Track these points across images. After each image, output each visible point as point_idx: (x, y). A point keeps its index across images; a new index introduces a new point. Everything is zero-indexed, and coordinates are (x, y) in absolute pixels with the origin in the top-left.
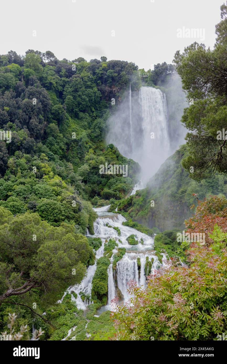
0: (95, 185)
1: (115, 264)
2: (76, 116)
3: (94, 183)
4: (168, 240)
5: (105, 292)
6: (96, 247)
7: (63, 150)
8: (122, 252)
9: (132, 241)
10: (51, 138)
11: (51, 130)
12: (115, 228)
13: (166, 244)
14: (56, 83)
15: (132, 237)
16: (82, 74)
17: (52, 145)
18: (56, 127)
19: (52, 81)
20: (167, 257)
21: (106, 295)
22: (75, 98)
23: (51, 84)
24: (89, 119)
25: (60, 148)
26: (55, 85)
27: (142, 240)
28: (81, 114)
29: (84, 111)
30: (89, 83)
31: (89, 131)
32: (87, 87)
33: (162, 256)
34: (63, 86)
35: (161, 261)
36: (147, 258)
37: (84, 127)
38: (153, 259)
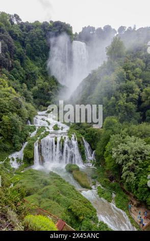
0: (42, 99)
1: (40, 140)
2: (33, 59)
3: (41, 98)
4: (78, 127)
5: (32, 157)
6: (31, 131)
7: (23, 77)
8: (47, 134)
9: (56, 128)
10: (14, 69)
11: (15, 64)
12: (47, 121)
13: (77, 130)
14: (20, 34)
15: (56, 126)
16: (37, 30)
17: (15, 73)
18: (19, 63)
19: (17, 33)
20: (75, 136)
21: (33, 159)
22: (32, 46)
23: (16, 35)
24: (42, 61)
25: (21, 76)
26: (19, 36)
27: (62, 127)
28: (36, 58)
29: (38, 56)
30: (41, 36)
31: (41, 68)
32: (40, 39)
33: (72, 136)
34: (25, 38)
35: (70, 139)
36: (62, 137)
37: (38, 66)
38: (65, 138)
